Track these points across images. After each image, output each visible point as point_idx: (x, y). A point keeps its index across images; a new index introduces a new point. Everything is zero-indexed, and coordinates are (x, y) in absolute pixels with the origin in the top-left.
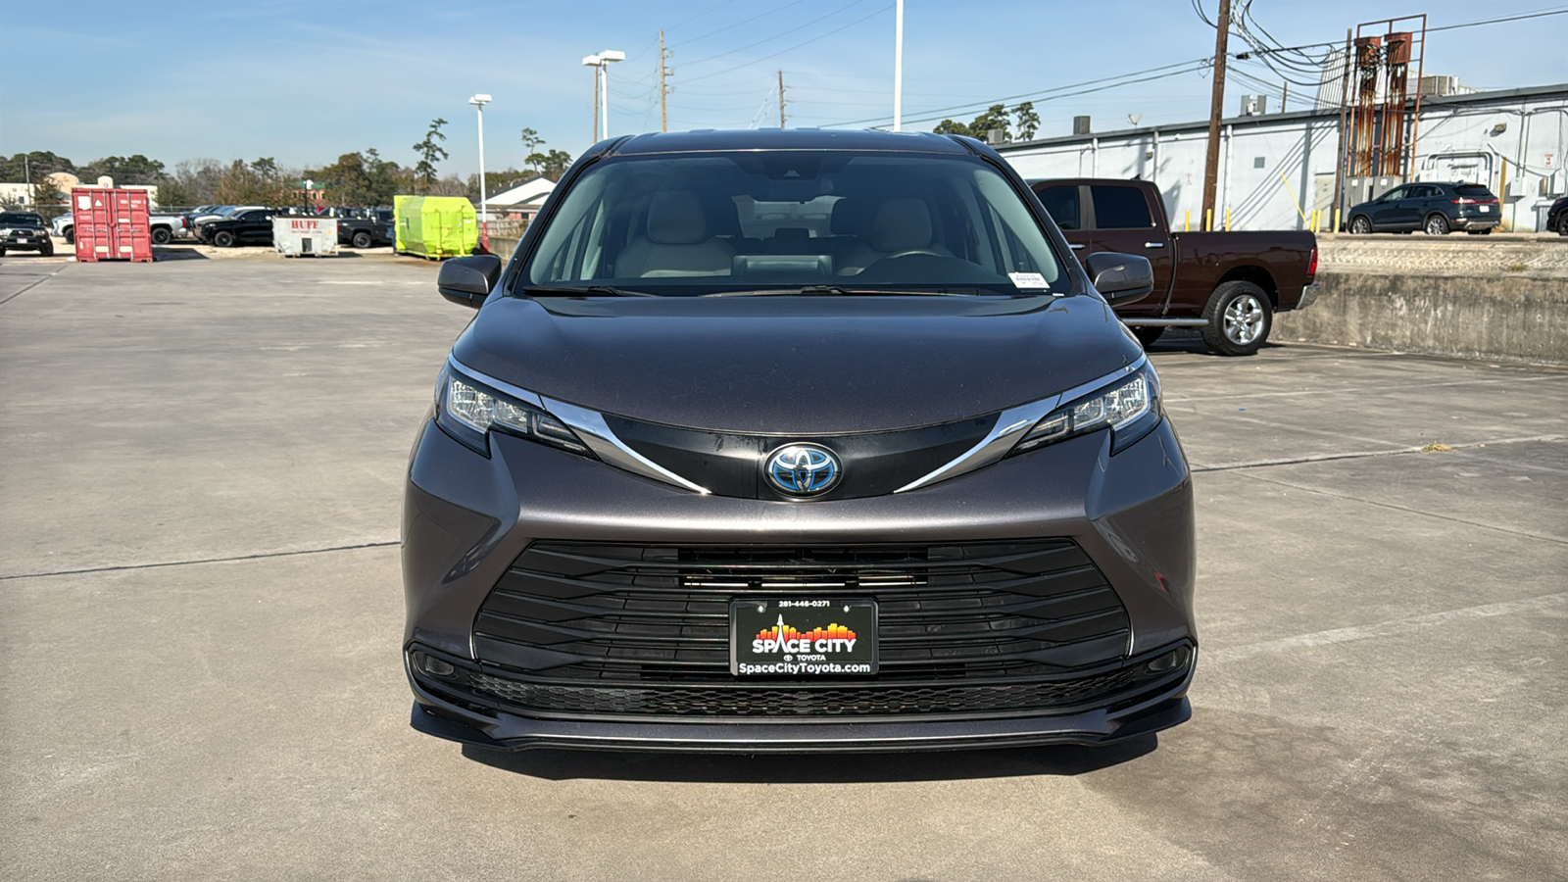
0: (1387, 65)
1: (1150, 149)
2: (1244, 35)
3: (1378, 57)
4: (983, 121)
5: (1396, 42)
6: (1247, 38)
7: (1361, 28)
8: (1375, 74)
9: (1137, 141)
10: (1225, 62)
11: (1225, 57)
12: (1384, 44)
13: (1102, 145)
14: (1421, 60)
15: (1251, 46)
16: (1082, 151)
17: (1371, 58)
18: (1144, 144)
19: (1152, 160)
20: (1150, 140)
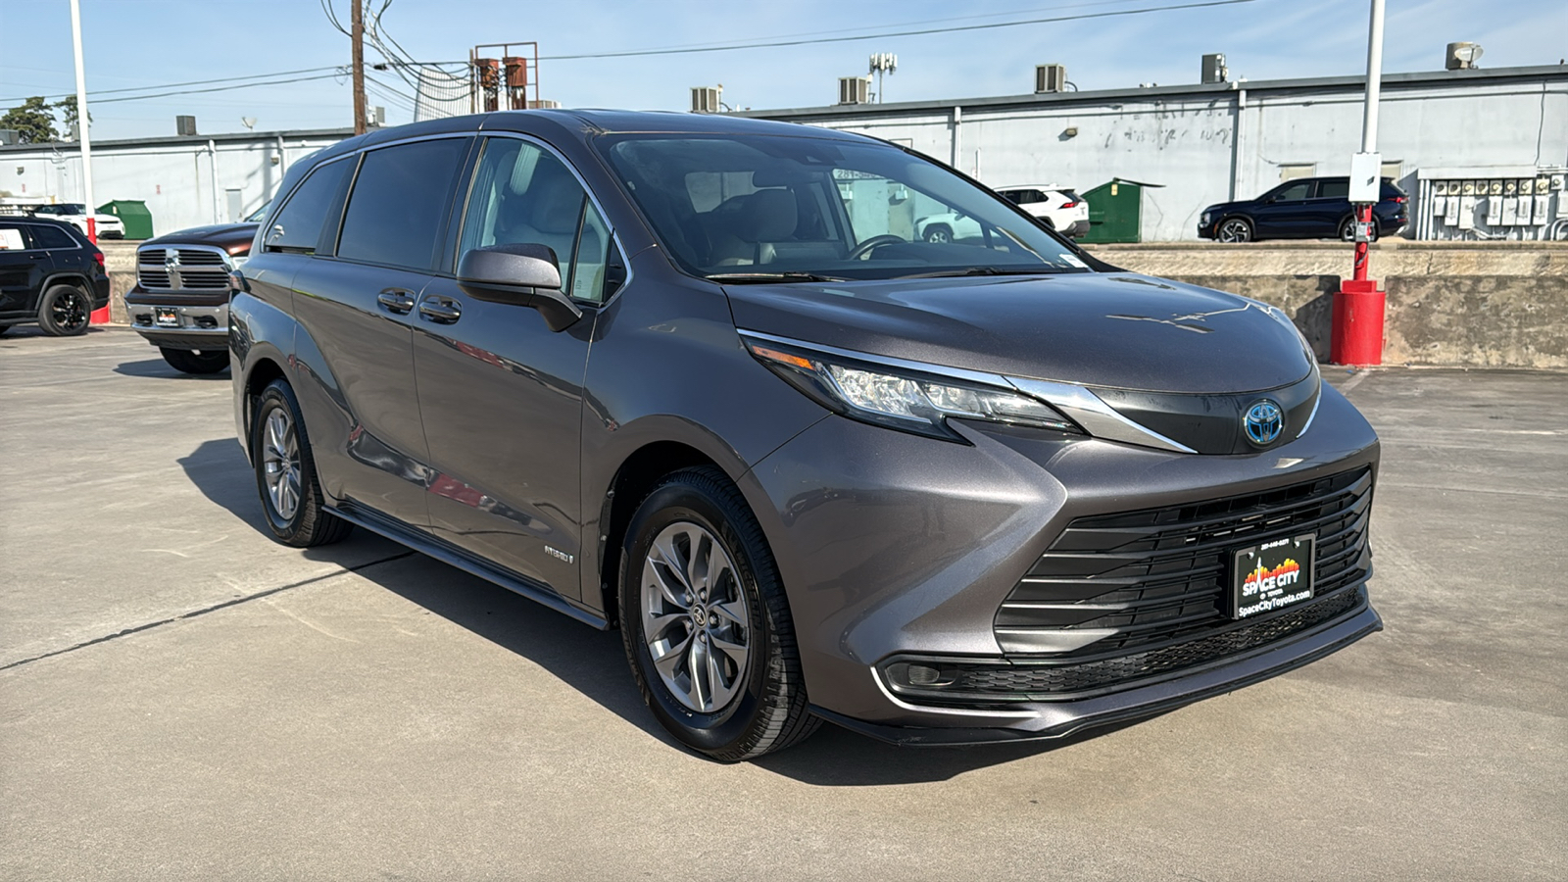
0: (507, 86)
1: (275, 154)
2: (377, 45)
3: (498, 79)
4: (21, 114)
5: (514, 66)
6: (381, 50)
7: (479, 49)
8: (497, 95)
9: (260, 145)
10: (362, 71)
11: (362, 65)
12: (502, 66)
13: (219, 147)
14: (537, 84)
15: (386, 58)
16: (197, 153)
17: (492, 78)
18: (267, 149)
19: (279, 165)
20: (274, 145)
